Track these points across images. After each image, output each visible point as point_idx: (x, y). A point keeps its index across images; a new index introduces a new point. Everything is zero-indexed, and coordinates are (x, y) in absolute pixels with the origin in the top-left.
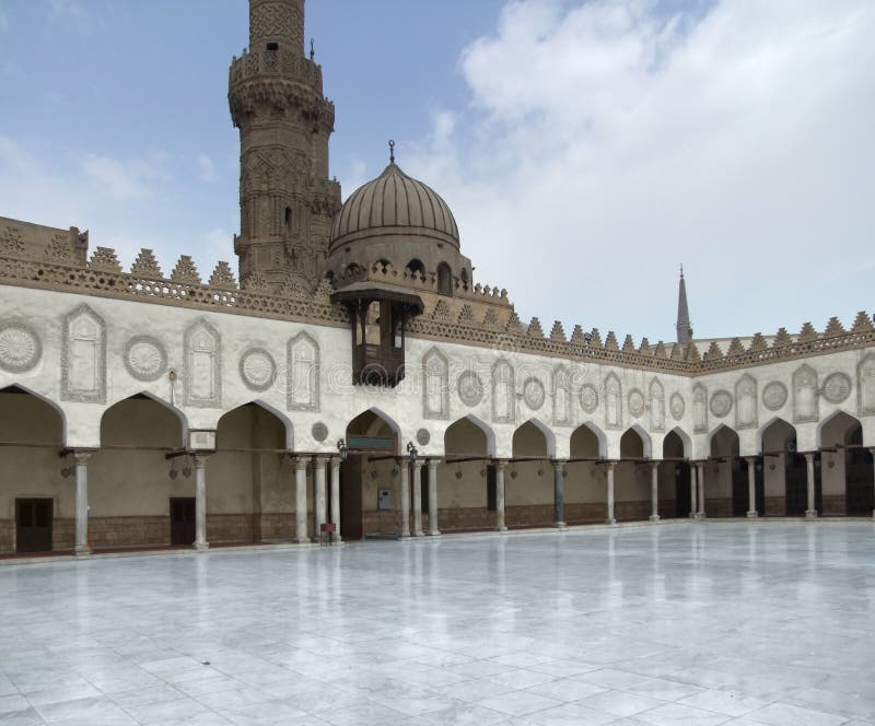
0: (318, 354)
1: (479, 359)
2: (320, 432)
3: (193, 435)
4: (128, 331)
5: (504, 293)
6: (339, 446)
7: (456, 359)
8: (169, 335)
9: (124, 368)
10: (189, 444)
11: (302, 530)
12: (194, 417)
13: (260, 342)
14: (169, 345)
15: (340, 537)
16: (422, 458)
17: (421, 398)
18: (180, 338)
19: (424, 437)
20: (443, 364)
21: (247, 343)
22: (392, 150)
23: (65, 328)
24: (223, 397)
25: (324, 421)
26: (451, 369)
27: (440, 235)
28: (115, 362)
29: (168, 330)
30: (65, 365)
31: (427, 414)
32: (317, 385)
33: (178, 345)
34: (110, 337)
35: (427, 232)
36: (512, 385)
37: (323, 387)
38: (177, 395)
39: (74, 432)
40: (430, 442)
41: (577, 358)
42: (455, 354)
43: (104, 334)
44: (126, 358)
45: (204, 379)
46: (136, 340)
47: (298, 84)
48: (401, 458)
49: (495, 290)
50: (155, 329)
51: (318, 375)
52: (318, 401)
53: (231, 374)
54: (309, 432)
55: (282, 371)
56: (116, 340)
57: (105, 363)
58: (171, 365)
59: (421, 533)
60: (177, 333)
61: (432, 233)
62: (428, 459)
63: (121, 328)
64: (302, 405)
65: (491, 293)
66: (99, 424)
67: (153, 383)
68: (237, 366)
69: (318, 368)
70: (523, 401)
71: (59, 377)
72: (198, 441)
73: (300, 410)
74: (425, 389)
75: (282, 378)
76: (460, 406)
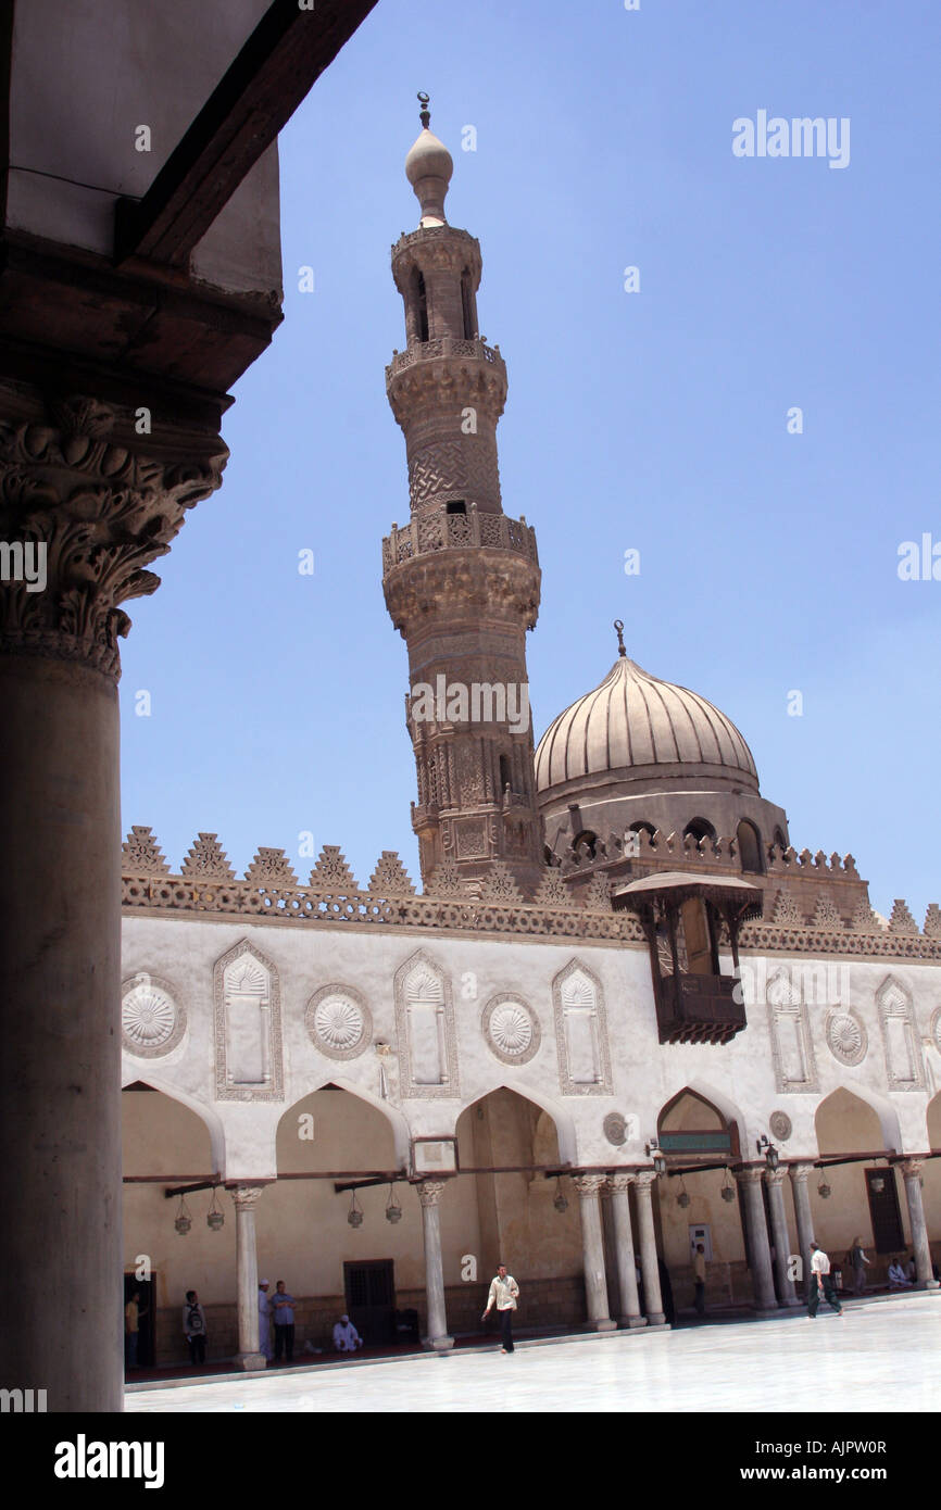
0: (601, 994)
2: (615, 1130)
3: (419, 1148)
4: (310, 980)
5: (850, 861)
6: (648, 1154)
8: (372, 981)
9: (309, 1042)
10: (412, 1164)
11: (600, 1306)
12: (418, 1117)
13: (510, 984)
14: (374, 998)
15: (662, 1318)
16: (782, 1163)
17: (769, 1059)
18: (389, 986)
19: (782, 1126)
21: (492, 986)
22: (620, 636)
23: (218, 982)
24: (461, 1080)
25: (620, 1110)
27: (731, 774)
28: (294, 1031)
29: (370, 974)
30: (221, 1042)
31: (782, 1084)
32: (605, 1048)
33: (386, 997)
34: (285, 991)
35: (709, 770)
37: (613, 1052)
38: (392, 1082)
39: (236, 1155)
40: (793, 1135)
43: (275, 986)
44: (310, 1024)
45: (429, 1051)
46: (323, 992)
48: (749, 1166)
49: (835, 858)
50: (351, 972)
52: (609, 1075)
53: (471, 1041)
54: (599, 1132)
55: (548, 1028)
56: (293, 996)
57: (279, 1035)
58: (379, 1031)
59: (795, 1301)
60: (384, 978)
61: (719, 771)
62: (793, 1164)
63: (301, 976)
64: (583, 1084)
65: (828, 863)
66: (273, 1138)
67: (353, 1063)
68: (478, 1026)
71: (211, 1062)
72: (427, 1159)
73: (579, 1092)
74: (774, 1042)
75: (548, 1042)
76: (834, 1067)
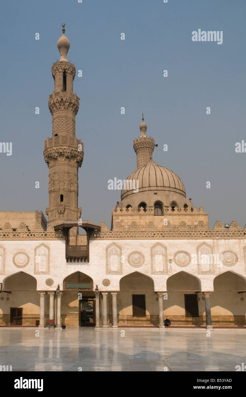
0: (49, 252)
1: (142, 245)
2: (49, 282)
7: (127, 246)
16: (106, 292)
17: (104, 266)
19: (107, 282)
20: (119, 250)
24: (6, 271)
25: (52, 278)
26: (123, 251)
31: (109, 272)
32: (49, 263)
36: (166, 255)
37: (51, 264)
40: (111, 285)
41: (217, 238)
42: (126, 245)
47: (60, 147)
48: (94, 292)
51: (49, 260)
52: (49, 270)
53: (9, 262)
54: (44, 283)
55: (32, 259)
59: (106, 326)
62: (109, 292)
64: (41, 272)
68: (12, 259)
69: (49, 257)
70: (173, 262)
73: (40, 274)
74: (107, 261)
75: (32, 262)
76: (129, 268)
